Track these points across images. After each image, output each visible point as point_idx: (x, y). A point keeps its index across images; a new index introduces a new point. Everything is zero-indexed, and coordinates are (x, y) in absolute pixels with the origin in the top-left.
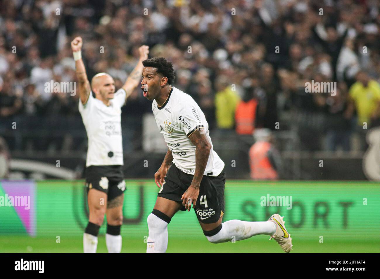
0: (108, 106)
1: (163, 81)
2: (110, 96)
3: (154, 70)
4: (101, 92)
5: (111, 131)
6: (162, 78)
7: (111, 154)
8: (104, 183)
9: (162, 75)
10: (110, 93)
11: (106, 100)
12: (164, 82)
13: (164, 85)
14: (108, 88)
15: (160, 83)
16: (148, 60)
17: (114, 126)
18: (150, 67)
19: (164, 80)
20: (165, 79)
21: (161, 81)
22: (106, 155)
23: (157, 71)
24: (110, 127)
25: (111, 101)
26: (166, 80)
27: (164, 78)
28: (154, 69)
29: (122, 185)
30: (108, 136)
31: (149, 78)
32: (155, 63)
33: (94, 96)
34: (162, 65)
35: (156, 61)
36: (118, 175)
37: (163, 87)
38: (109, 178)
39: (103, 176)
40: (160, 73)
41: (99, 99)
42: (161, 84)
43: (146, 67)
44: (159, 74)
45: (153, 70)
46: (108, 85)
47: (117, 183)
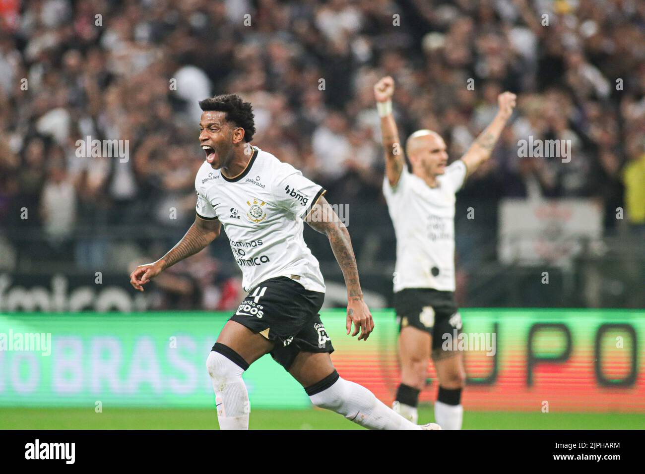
0: (432, 188)
1: (237, 134)
2: (439, 170)
3: (221, 117)
4: (424, 163)
5: (437, 232)
6: (235, 130)
7: (435, 271)
8: (427, 317)
9: (235, 125)
10: (440, 165)
11: (431, 176)
12: (239, 136)
13: (239, 141)
14: (436, 158)
15: (231, 138)
16: (210, 100)
17: (443, 225)
18: (215, 112)
19: (239, 134)
20: (240, 132)
21: (233, 135)
22: (428, 271)
23: (226, 118)
24: (436, 226)
25: (440, 179)
26: (242, 133)
27: (238, 130)
28: (221, 114)
29: (456, 320)
30: (431, 242)
31: (213, 129)
32: (222, 104)
33: (410, 170)
34: (235, 107)
35: (223, 101)
36: (449, 303)
37: (237, 145)
38: (436, 309)
39: (427, 305)
40: (231, 121)
41: (419, 176)
42: (234, 140)
43: (207, 112)
44: (229, 122)
45: (219, 116)
46: (436, 151)
47: (448, 316)
